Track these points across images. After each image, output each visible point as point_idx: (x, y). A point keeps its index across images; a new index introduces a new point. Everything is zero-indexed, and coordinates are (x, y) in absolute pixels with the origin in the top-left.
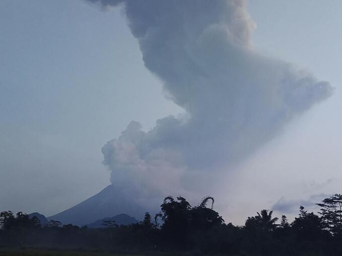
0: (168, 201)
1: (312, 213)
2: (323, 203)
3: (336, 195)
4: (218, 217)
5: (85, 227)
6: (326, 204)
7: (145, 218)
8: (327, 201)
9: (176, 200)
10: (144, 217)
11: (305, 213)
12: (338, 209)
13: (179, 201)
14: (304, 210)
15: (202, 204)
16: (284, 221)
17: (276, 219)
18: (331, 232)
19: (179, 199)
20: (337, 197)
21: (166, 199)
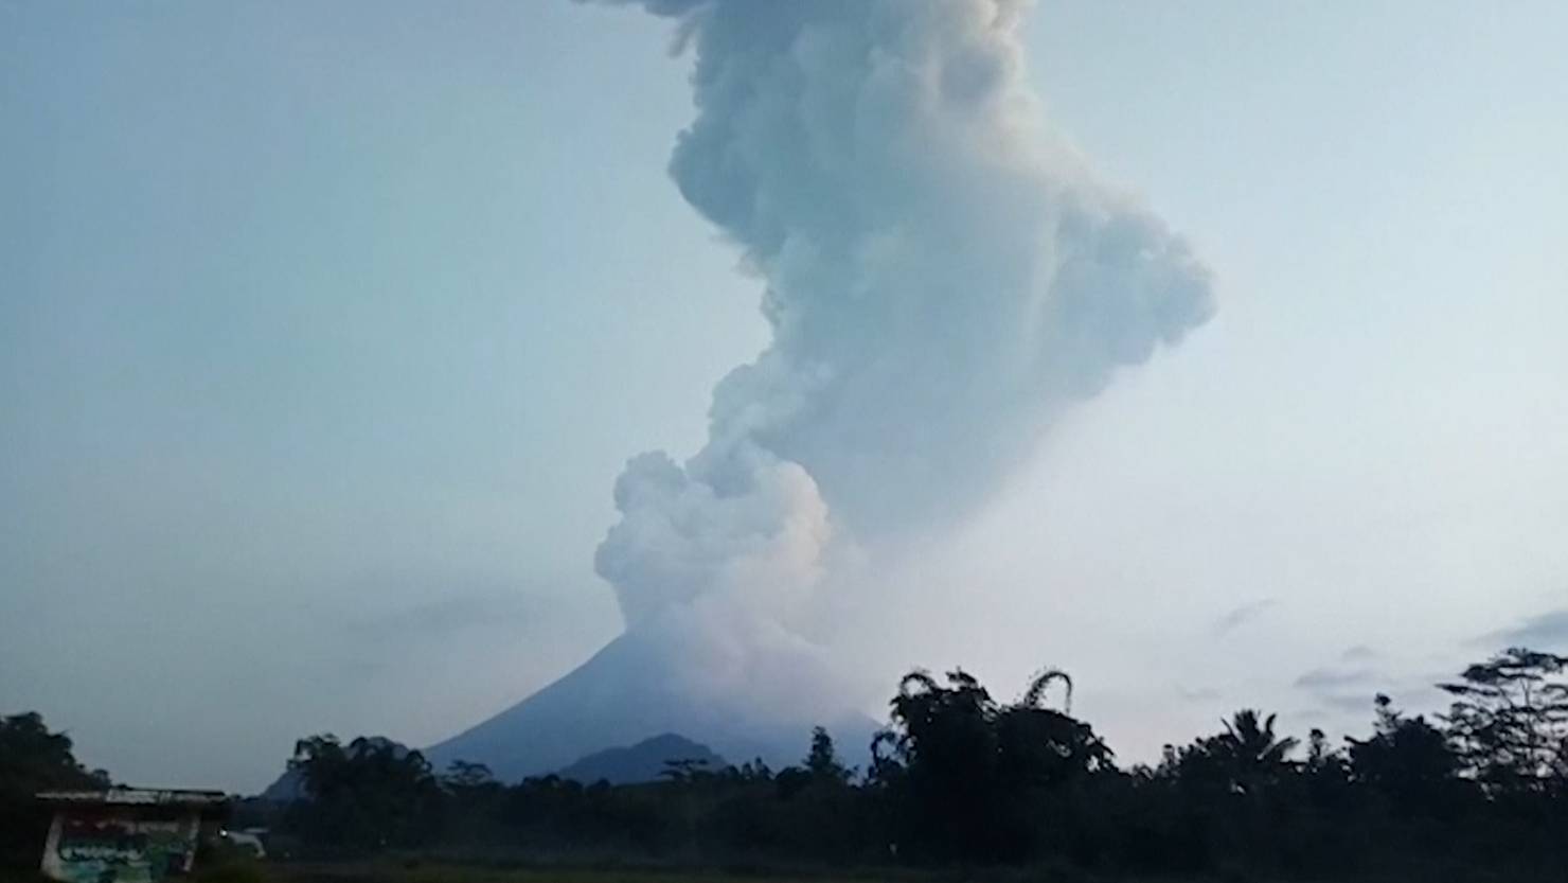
0: (915, 688)
1: (1421, 719)
2: (1463, 682)
3: (1509, 652)
4: (1090, 741)
5: (604, 783)
6: (1475, 685)
7: (815, 747)
8: (1476, 673)
9: (943, 683)
10: (810, 744)
11: (1394, 717)
12: (1520, 702)
13: (955, 687)
14: (1392, 708)
15: (1031, 694)
16: (1317, 747)
17: (1289, 743)
18: (1484, 787)
19: (952, 677)
20: (1513, 659)
21: (906, 679)
